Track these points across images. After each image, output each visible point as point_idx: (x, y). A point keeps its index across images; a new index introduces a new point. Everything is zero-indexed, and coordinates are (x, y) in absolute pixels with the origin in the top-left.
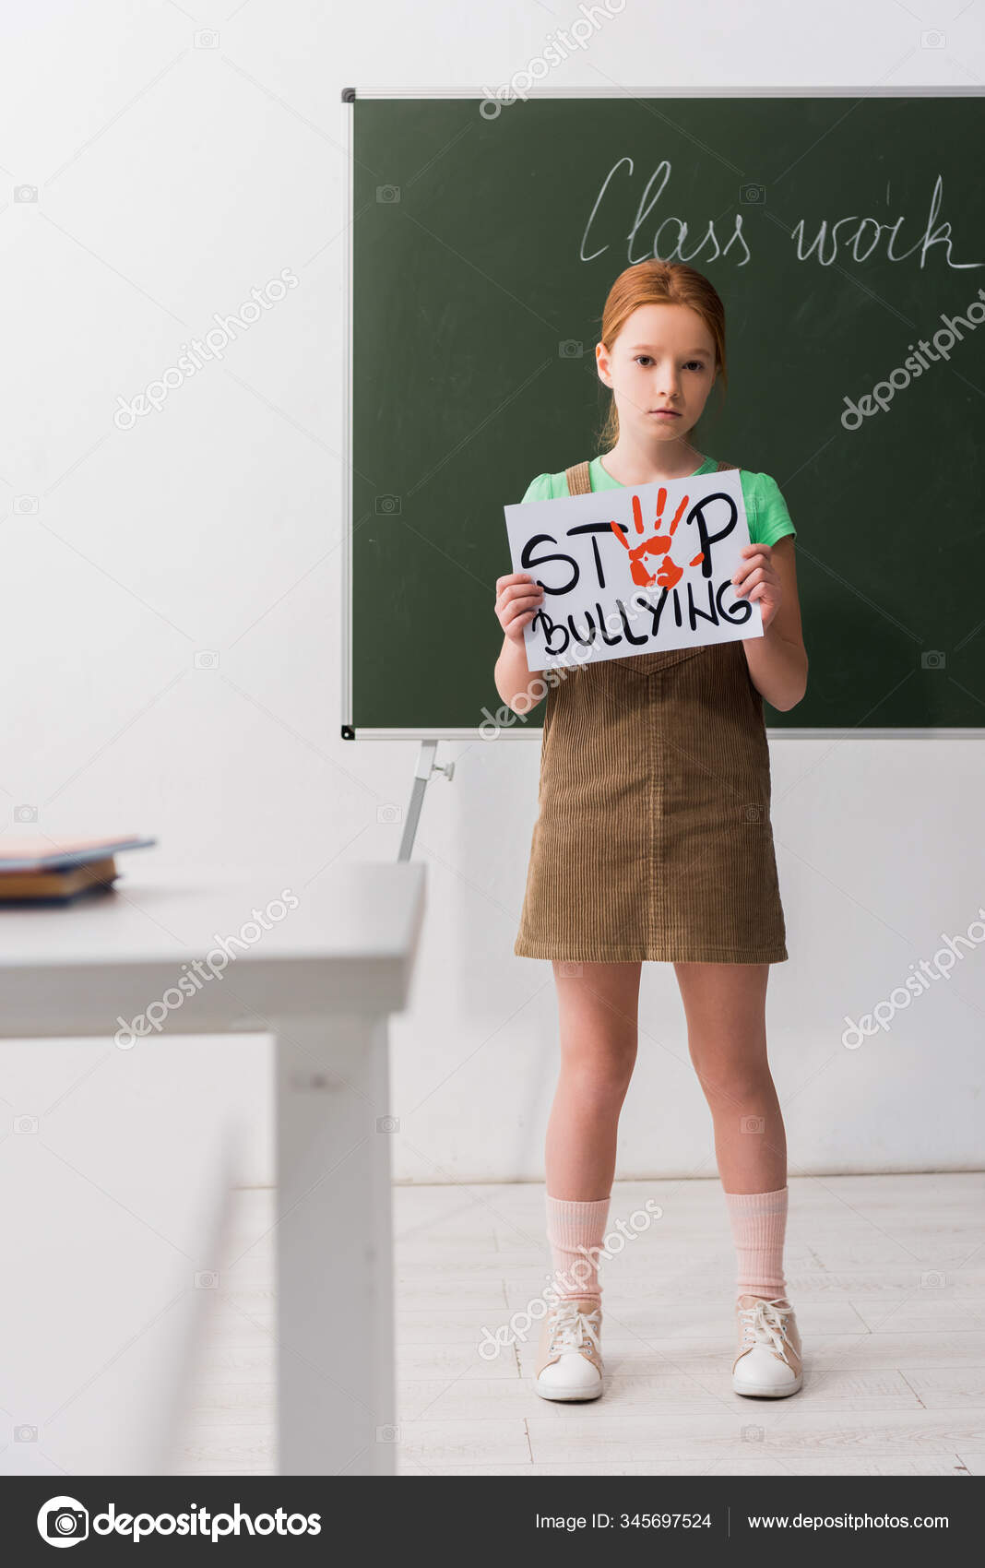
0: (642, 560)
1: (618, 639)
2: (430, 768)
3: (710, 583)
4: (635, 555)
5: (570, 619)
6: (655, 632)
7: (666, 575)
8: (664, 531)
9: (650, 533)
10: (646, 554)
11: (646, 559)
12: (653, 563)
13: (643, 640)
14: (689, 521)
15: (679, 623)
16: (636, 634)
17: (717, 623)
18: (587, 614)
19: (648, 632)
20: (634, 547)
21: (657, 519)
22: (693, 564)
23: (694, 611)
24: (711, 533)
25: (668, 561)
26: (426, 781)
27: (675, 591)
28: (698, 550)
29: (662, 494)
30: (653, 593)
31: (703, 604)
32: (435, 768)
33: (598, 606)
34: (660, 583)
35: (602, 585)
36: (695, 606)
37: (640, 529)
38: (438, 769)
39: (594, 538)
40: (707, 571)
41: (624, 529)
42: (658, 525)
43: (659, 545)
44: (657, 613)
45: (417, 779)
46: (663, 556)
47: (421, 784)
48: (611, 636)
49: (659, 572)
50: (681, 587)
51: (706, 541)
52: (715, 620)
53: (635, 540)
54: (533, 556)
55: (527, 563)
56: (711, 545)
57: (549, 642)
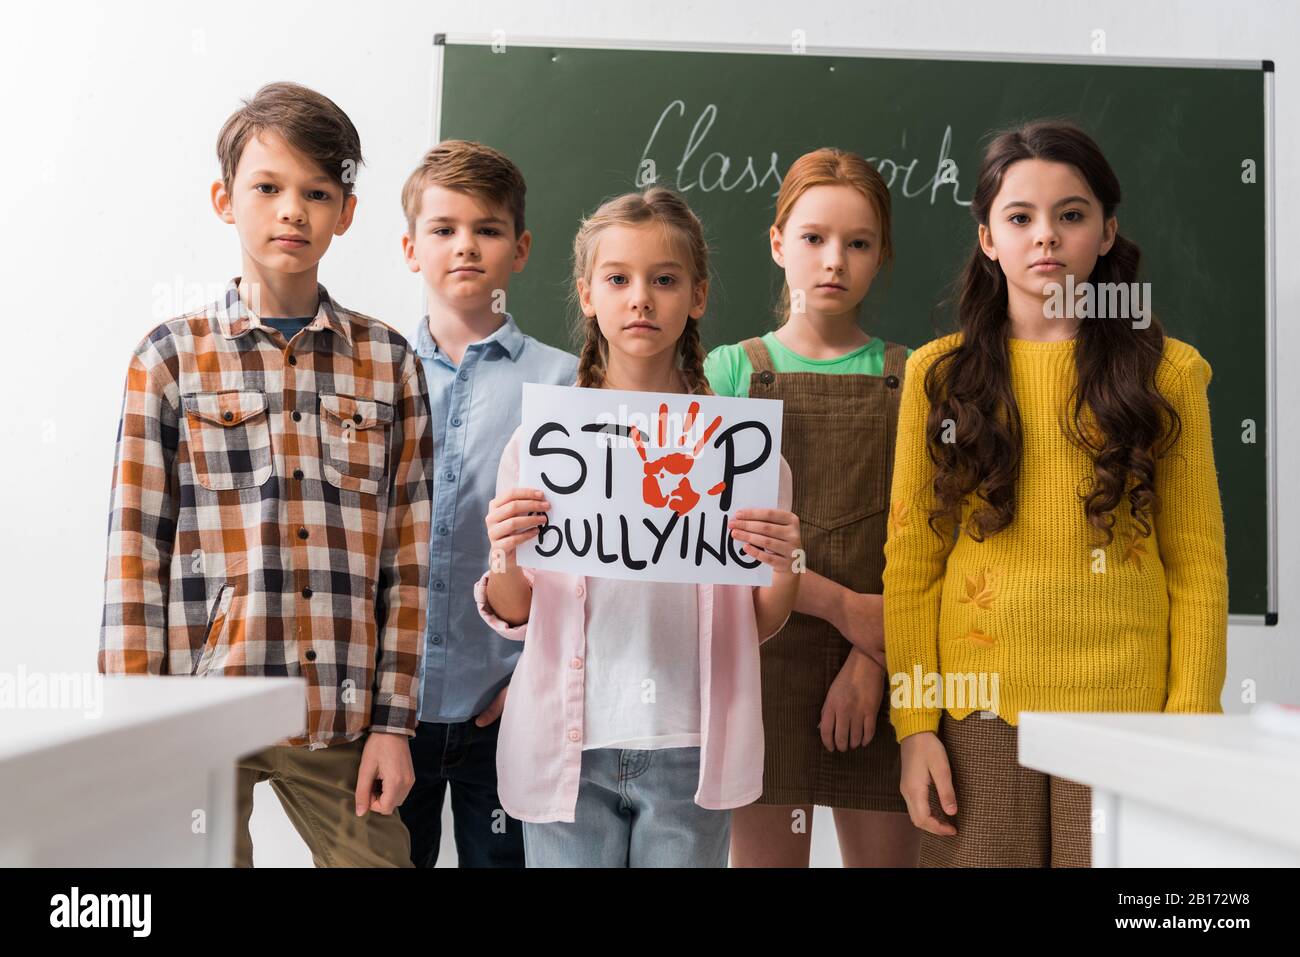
0: (657, 476)
1: (613, 558)
3: (726, 517)
4: (651, 469)
5: (568, 522)
6: (655, 559)
7: (680, 498)
8: (688, 449)
9: (671, 447)
10: (663, 471)
11: (662, 476)
12: (668, 483)
13: (640, 565)
14: (717, 445)
15: (684, 554)
16: (634, 557)
17: (724, 563)
18: (586, 523)
19: (649, 559)
20: (651, 459)
21: (683, 435)
22: (711, 492)
23: (702, 545)
24: (738, 463)
25: (685, 483)
27: (687, 519)
28: (719, 478)
29: (694, 409)
30: (661, 517)
31: (713, 538)
33: (599, 517)
34: (671, 507)
35: (609, 494)
36: (705, 539)
37: (662, 441)
39: (609, 440)
40: (725, 504)
41: (645, 437)
42: (682, 441)
43: (679, 463)
44: (662, 539)
46: (680, 477)
48: (607, 552)
49: (674, 493)
50: (694, 516)
51: (731, 471)
52: (723, 559)
53: (655, 453)
54: (541, 445)
55: (535, 450)
56: (736, 476)
57: (541, 541)
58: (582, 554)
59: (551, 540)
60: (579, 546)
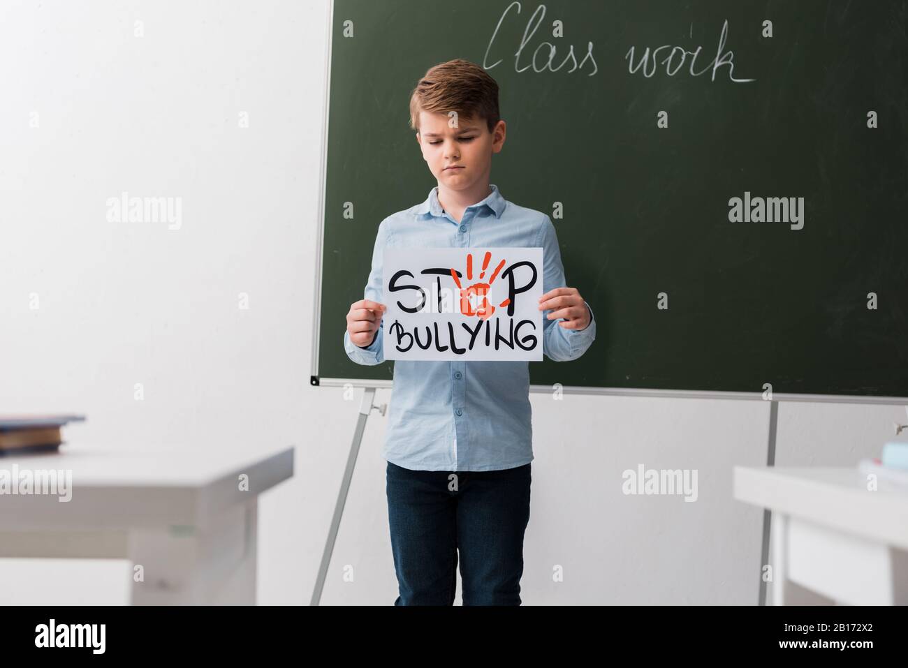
1: (445, 348)
2: (370, 406)
3: (512, 320)
4: (465, 293)
5: (416, 330)
6: (471, 348)
8: (486, 280)
9: (476, 280)
10: (472, 294)
11: (472, 297)
12: (476, 301)
13: (462, 351)
14: (503, 277)
15: (488, 343)
16: (458, 347)
17: (513, 348)
18: (427, 328)
19: (467, 348)
20: (464, 288)
21: (482, 271)
22: (502, 305)
23: (498, 337)
24: (517, 287)
25: (486, 301)
26: (367, 415)
27: (488, 322)
28: (506, 296)
29: (488, 256)
30: (473, 322)
31: (505, 334)
32: (373, 407)
33: (435, 324)
34: (478, 315)
35: (440, 310)
36: (500, 334)
37: (470, 277)
38: (375, 407)
39: (438, 278)
40: (511, 312)
41: (459, 275)
42: (482, 276)
44: (474, 335)
45: (361, 414)
46: (483, 297)
47: (363, 418)
48: (441, 345)
49: (479, 307)
50: (492, 320)
51: (513, 292)
52: (511, 346)
53: (466, 283)
54: (397, 284)
55: (392, 288)
56: (516, 295)
57: (399, 343)
58: (426, 347)
59: (406, 341)
60: (424, 343)
